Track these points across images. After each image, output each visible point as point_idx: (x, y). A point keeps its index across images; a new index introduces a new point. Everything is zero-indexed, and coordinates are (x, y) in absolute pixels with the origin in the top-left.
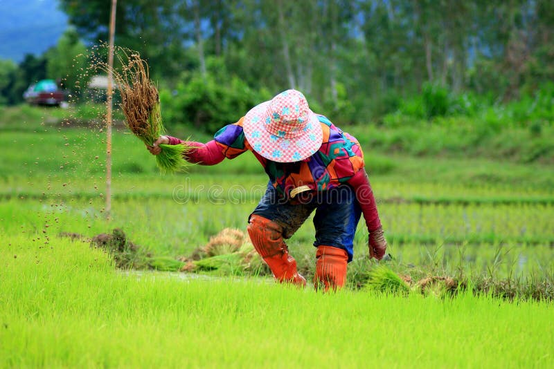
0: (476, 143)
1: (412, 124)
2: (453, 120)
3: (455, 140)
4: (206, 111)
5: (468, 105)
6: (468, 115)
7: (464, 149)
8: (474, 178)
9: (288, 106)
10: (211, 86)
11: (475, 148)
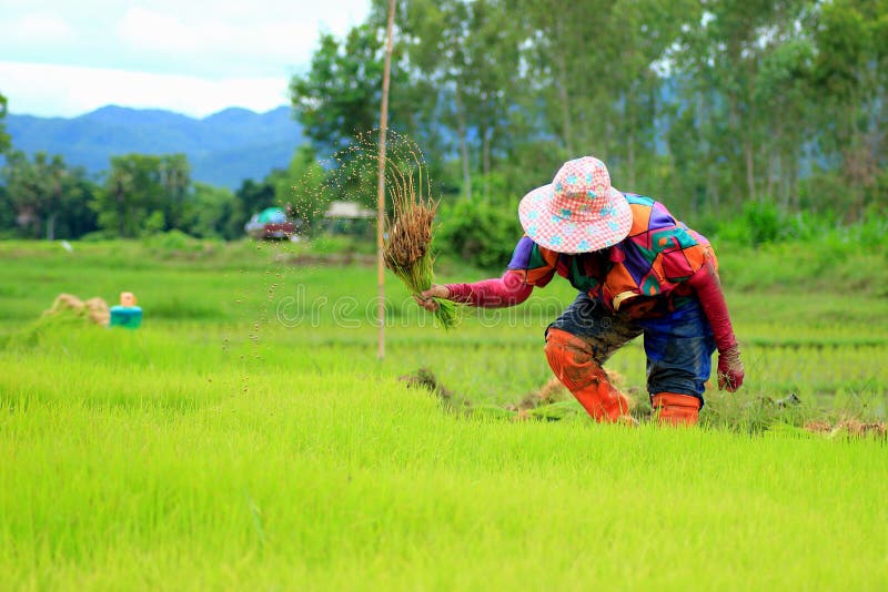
0: (818, 273)
1: (736, 252)
2: (784, 246)
3: (790, 270)
4: (477, 240)
5: (804, 228)
6: (804, 238)
7: (802, 282)
8: (820, 316)
9: (577, 175)
10: (483, 209)
11: (817, 278)
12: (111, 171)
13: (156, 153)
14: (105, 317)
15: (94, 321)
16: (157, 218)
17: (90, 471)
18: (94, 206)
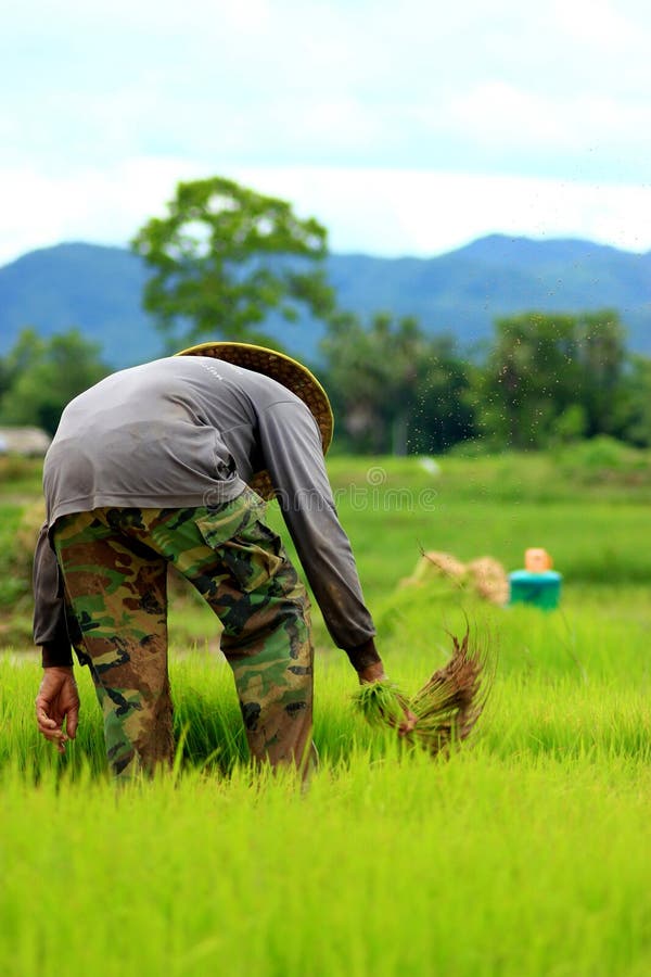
12: (495, 341)
13: (569, 309)
14: (500, 589)
15: (483, 596)
16: (574, 418)
17: (516, 874)
18: (471, 398)
